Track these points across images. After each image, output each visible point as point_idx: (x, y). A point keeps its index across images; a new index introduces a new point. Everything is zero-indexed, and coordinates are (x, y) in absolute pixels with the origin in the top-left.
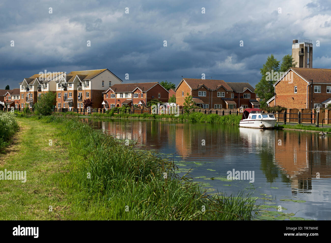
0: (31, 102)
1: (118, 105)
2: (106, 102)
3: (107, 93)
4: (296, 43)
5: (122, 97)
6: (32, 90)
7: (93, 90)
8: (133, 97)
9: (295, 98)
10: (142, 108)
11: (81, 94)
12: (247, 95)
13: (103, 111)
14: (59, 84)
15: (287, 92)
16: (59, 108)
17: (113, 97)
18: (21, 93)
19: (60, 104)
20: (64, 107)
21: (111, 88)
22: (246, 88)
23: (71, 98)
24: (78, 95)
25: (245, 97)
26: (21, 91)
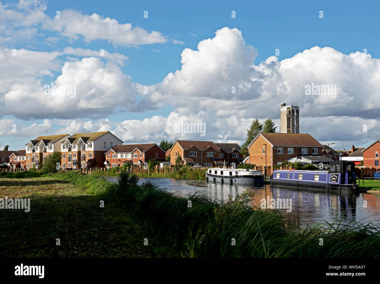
0: (37, 163)
1: (119, 164)
2: (108, 162)
3: (109, 154)
4: (284, 106)
5: (123, 157)
6: (38, 151)
7: (95, 151)
8: (132, 157)
9: (263, 158)
10: (140, 167)
11: (85, 154)
12: (235, 155)
13: (105, 170)
14: (63, 146)
15: (258, 153)
16: (64, 168)
17: (114, 157)
18: (27, 154)
19: (65, 164)
20: (69, 167)
21: (112, 149)
22: (234, 148)
23: (75, 158)
24: (81, 156)
25: (234, 156)
26: (27, 152)
